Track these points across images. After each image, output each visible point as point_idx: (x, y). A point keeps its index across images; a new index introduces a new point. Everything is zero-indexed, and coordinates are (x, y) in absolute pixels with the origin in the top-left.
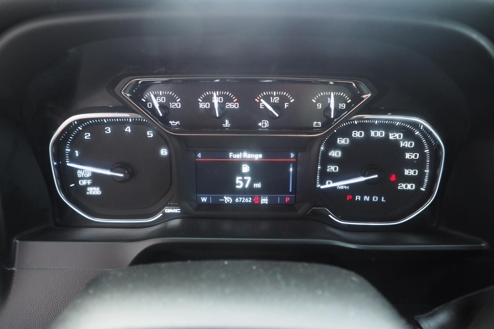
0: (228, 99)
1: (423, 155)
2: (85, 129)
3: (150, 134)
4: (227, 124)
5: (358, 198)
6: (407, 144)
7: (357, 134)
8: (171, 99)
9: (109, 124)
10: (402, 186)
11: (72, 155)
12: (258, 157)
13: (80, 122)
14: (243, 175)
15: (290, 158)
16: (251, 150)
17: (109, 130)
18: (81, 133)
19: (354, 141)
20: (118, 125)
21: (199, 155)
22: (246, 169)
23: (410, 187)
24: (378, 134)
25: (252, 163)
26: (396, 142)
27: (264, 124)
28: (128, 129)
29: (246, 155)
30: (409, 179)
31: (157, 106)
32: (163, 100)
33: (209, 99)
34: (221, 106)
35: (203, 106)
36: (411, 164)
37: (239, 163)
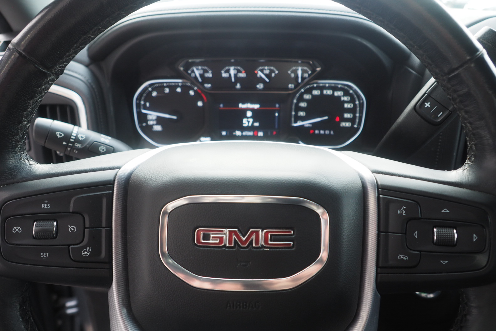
0: (239, 71)
1: (355, 105)
2: (153, 90)
3: (192, 93)
4: (238, 86)
5: (317, 132)
6: (346, 98)
7: (316, 92)
8: (205, 71)
9: (167, 87)
10: (344, 124)
11: (145, 105)
12: (257, 106)
13: (150, 85)
14: (248, 118)
15: (275, 106)
16: (253, 102)
17: (167, 90)
18: (150, 93)
19: (314, 96)
20: (173, 88)
21: (221, 106)
22: (249, 114)
23: (348, 124)
24: (328, 92)
25: (252, 110)
26: (339, 97)
27: (260, 86)
28: (179, 90)
29: (249, 106)
30: (347, 120)
31: (198, 75)
32: (201, 72)
33: (228, 71)
34: (236, 75)
35: (225, 75)
36: (348, 111)
37: (245, 111)
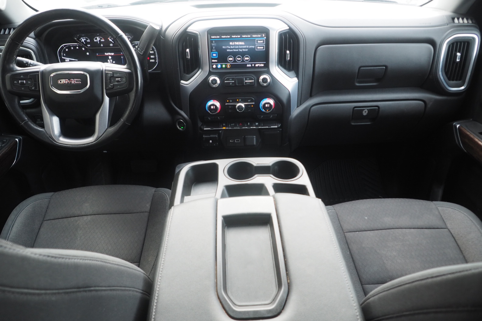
0: (101, 39)
1: (154, 52)
2: (66, 48)
3: (83, 49)
4: (102, 45)
8: (87, 39)
9: (72, 46)
10: (151, 61)
11: (63, 55)
12: (113, 54)
13: (65, 46)
14: (110, 59)
15: (121, 54)
16: (111, 52)
17: (72, 48)
18: (65, 49)
20: (75, 47)
21: (97, 54)
22: (110, 57)
23: (153, 61)
25: (111, 56)
27: (111, 45)
28: (77, 48)
29: (110, 54)
30: (152, 59)
31: (83, 41)
32: (85, 39)
33: (96, 39)
34: (100, 41)
35: (95, 41)
36: (152, 54)
37: (108, 56)
